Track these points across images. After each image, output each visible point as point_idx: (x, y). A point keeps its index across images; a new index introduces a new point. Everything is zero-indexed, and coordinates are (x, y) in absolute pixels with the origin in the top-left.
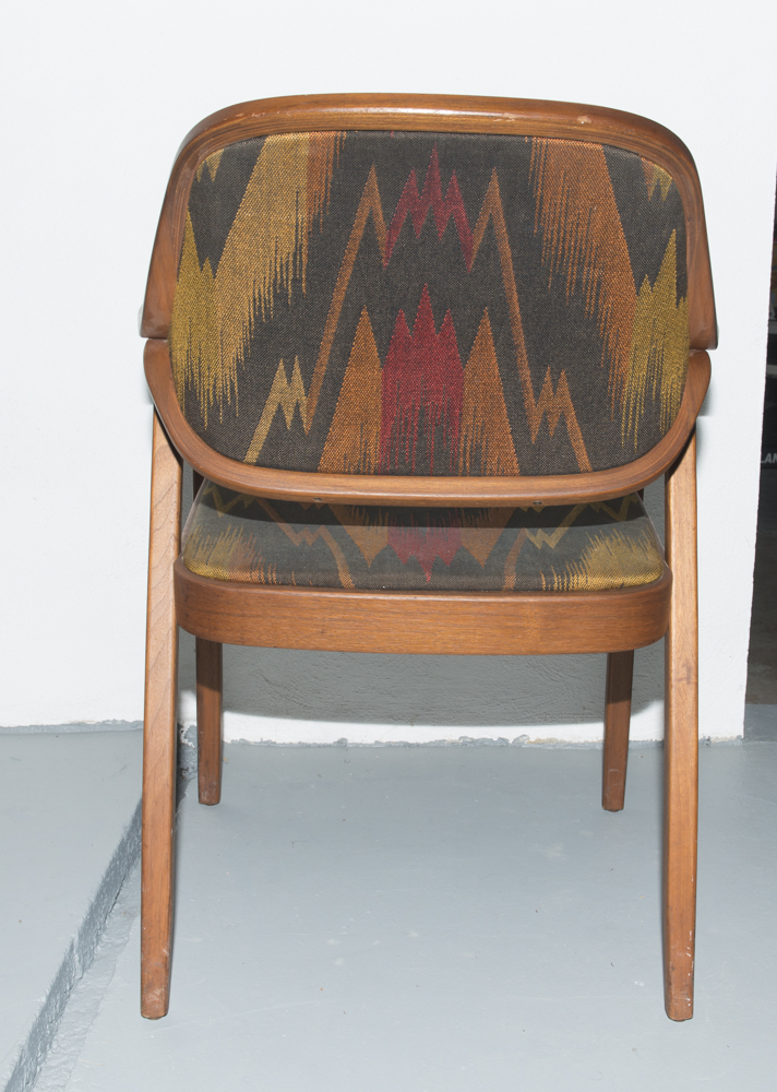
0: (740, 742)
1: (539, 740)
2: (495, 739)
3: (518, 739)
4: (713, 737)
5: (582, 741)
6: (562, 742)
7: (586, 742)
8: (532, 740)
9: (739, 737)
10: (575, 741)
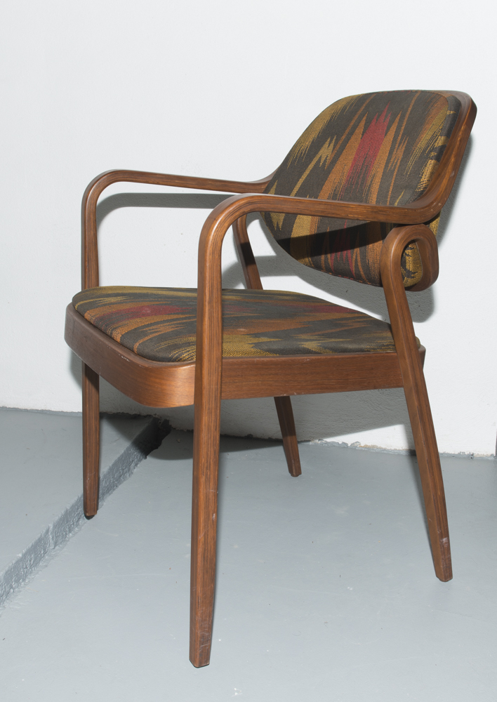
0: (492, 458)
1: (366, 445)
2: (340, 443)
3: (353, 444)
4: (476, 453)
5: (393, 449)
6: (380, 448)
7: (395, 450)
8: (362, 445)
9: (492, 455)
10: (389, 448)
